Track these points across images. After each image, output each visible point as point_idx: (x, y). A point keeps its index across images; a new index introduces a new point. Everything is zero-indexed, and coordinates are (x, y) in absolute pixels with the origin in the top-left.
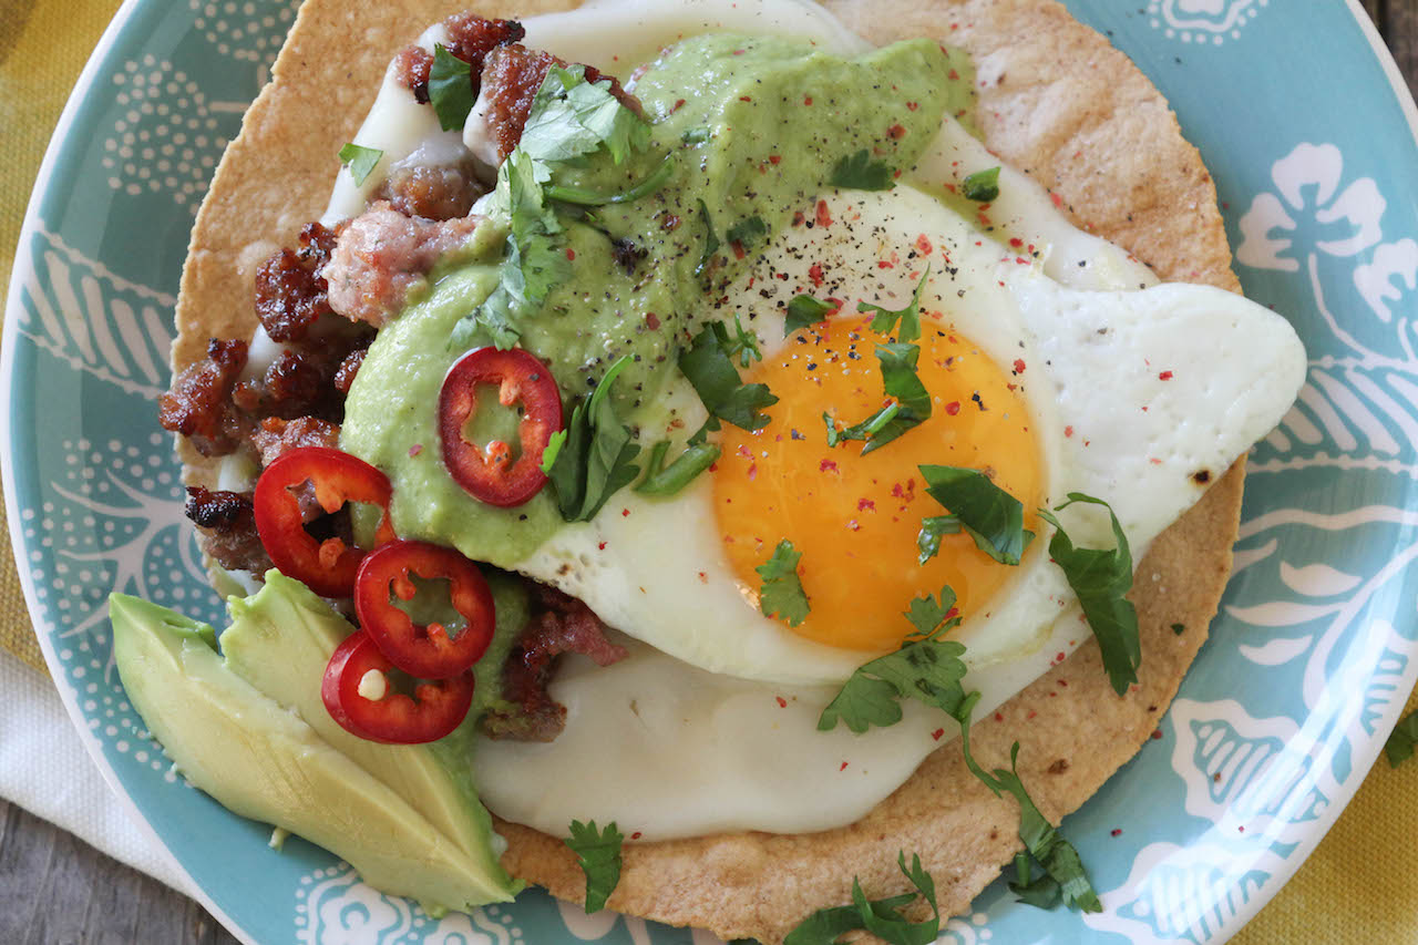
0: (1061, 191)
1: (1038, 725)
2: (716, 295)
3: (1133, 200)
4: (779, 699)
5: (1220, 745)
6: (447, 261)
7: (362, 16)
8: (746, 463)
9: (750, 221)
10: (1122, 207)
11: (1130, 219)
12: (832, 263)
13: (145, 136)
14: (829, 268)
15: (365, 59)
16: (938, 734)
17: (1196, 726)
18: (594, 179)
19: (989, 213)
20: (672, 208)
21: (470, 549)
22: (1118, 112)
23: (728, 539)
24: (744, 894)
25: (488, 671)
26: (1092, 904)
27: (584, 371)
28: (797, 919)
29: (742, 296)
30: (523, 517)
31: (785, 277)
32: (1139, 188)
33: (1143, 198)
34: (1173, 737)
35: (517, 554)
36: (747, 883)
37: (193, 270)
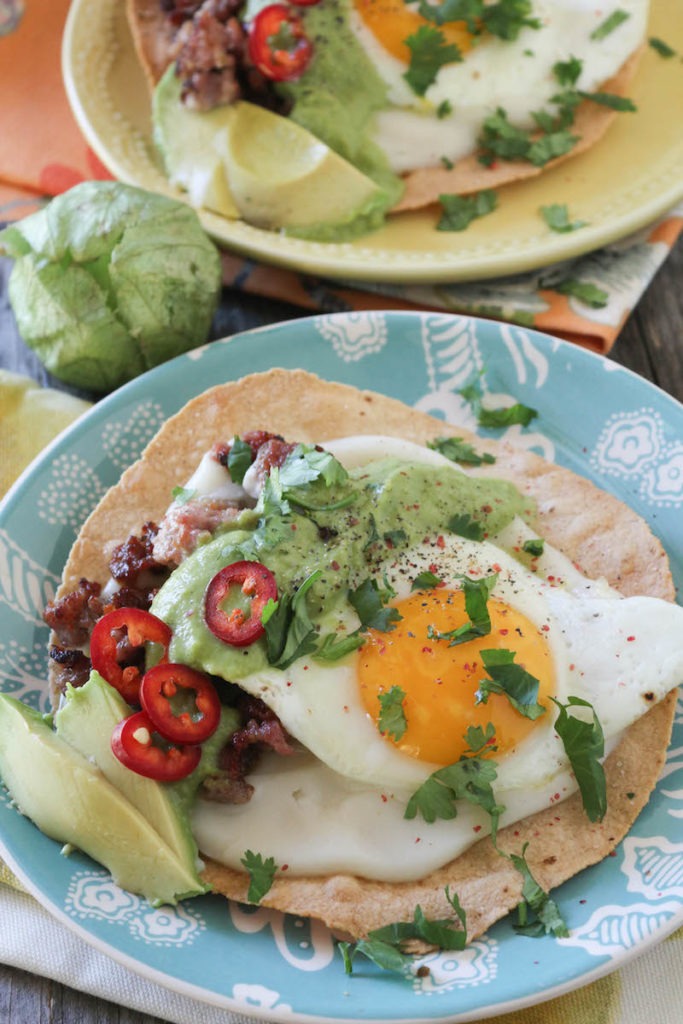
0: (581, 563)
1: (539, 840)
2: (374, 566)
3: (621, 567)
4: (383, 796)
5: (652, 857)
6: (223, 525)
7: (197, 433)
8: (380, 647)
9: (399, 532)
10: (615, 572)
11: (619, 578)
12: (443, 565)
13: (64, 495)
14: (441, 567)
15: (194, 455)
16: (477, 829)
17: (637, 850)
18: (313, 497)
19: (537, 563)
20: (354, 515)
21: (210, 668)
22: (617, 527)
23: (364, 687)
24: (347, 907)
25: (210, 749)
26: (564, 932)
27: (293, 582)
28: (378, 927)
29: (389, 570)
30: (246, 653)
31: (415, 566)
32: (625, 561)
33: (627, 567)
34: (623, 856)
35: (239, 672)
36: (349, 901)
37: (78, 547)
